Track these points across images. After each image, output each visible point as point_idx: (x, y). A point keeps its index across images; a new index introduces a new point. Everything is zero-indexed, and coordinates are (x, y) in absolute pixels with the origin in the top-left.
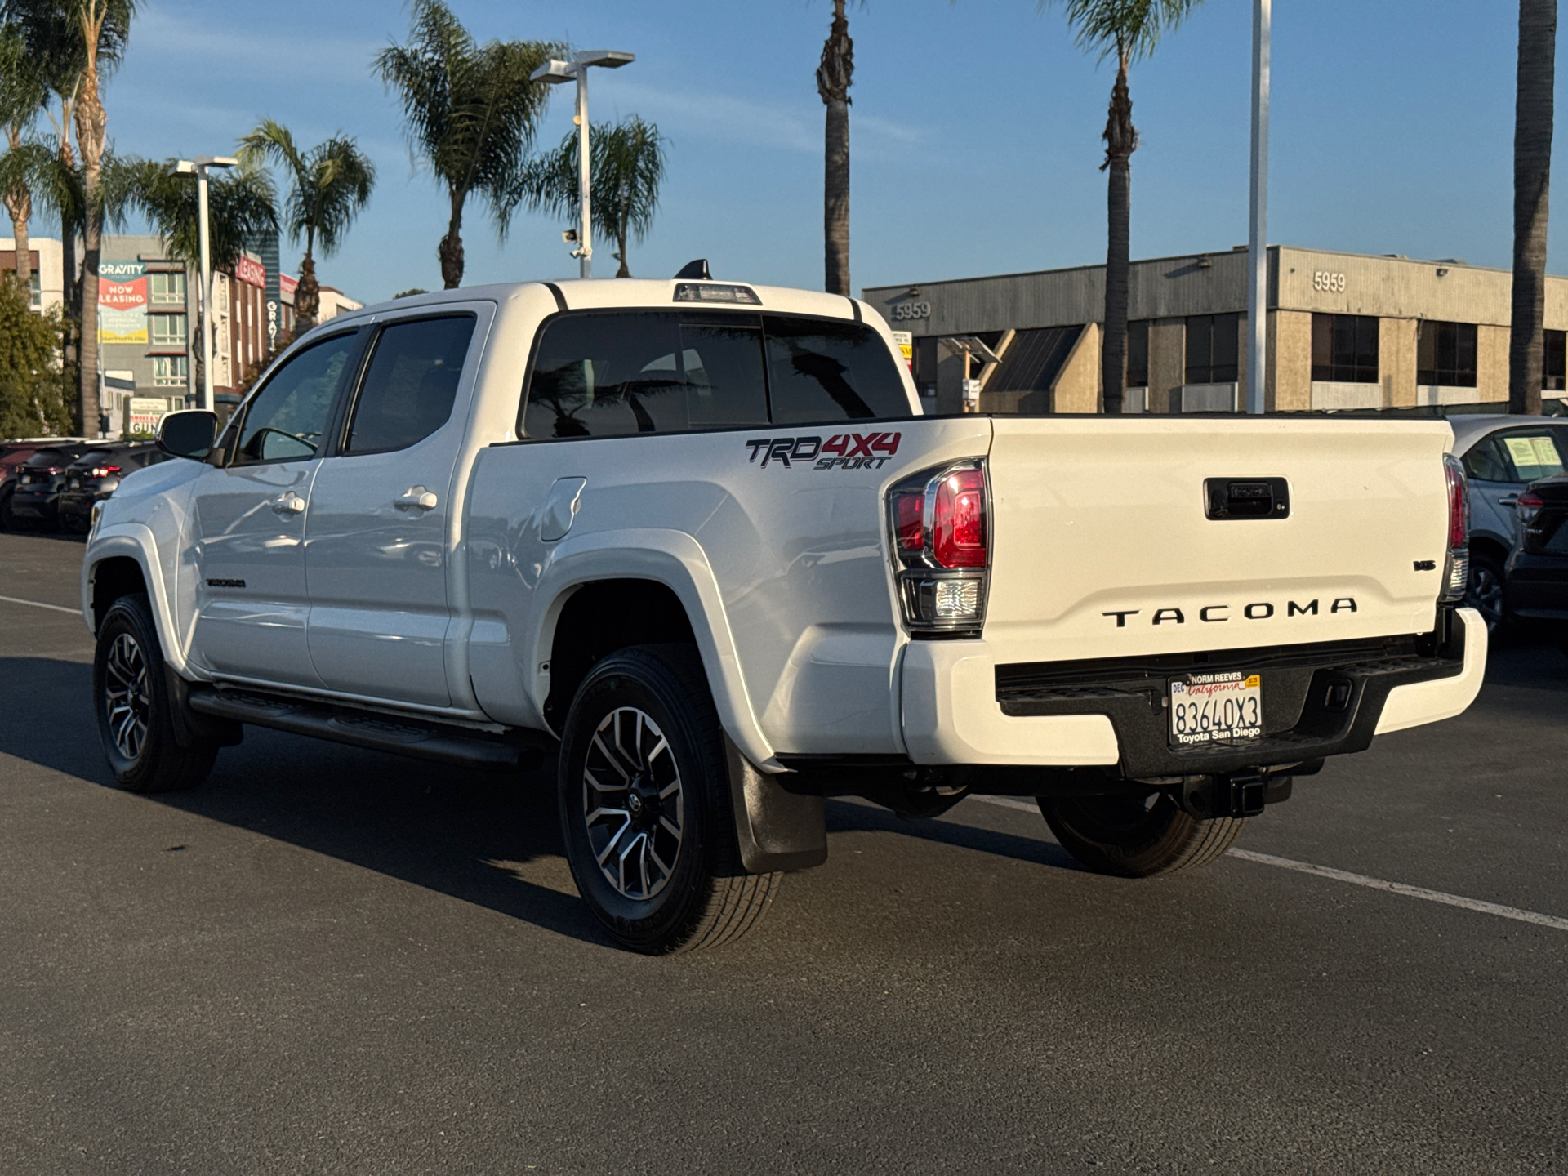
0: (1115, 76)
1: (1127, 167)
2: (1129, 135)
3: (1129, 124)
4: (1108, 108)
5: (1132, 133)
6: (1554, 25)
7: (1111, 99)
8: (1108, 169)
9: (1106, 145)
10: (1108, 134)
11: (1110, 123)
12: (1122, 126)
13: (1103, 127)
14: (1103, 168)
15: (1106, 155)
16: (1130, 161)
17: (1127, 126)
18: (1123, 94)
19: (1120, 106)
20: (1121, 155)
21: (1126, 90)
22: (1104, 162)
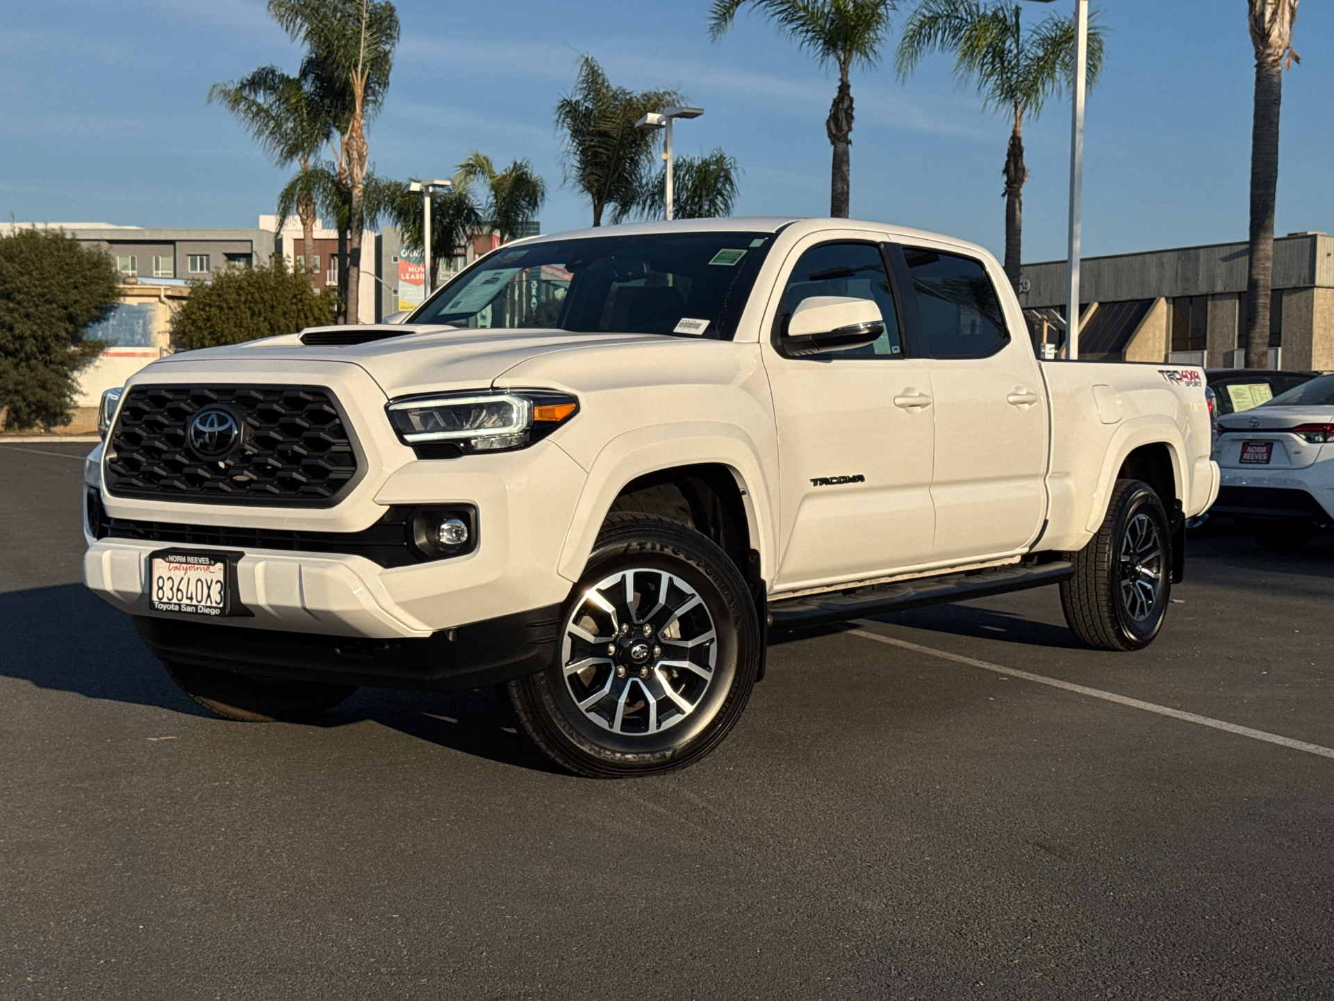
0: (1011, 129)
1: (1018, 195)
2: (1020, 172)
3: (1022, 163)
4: (1006, 152)
5: (1024, 170)
6: (1279, 98)
7: (1008, 146)
8: (1006, 196)
9: (1005, 179)
10: (1006, 171)
11: (1008, 163)
12: (1016, 165)
13: (1003, 166)
14: (1003, 195)
15: (1005, 186)
16: (1022, 191)
17: (1019, 165)
18: (1017, 142)
19: (1016, 150)
20: (1015, 185)
21: (1019, 139)
22: (1003, 191)
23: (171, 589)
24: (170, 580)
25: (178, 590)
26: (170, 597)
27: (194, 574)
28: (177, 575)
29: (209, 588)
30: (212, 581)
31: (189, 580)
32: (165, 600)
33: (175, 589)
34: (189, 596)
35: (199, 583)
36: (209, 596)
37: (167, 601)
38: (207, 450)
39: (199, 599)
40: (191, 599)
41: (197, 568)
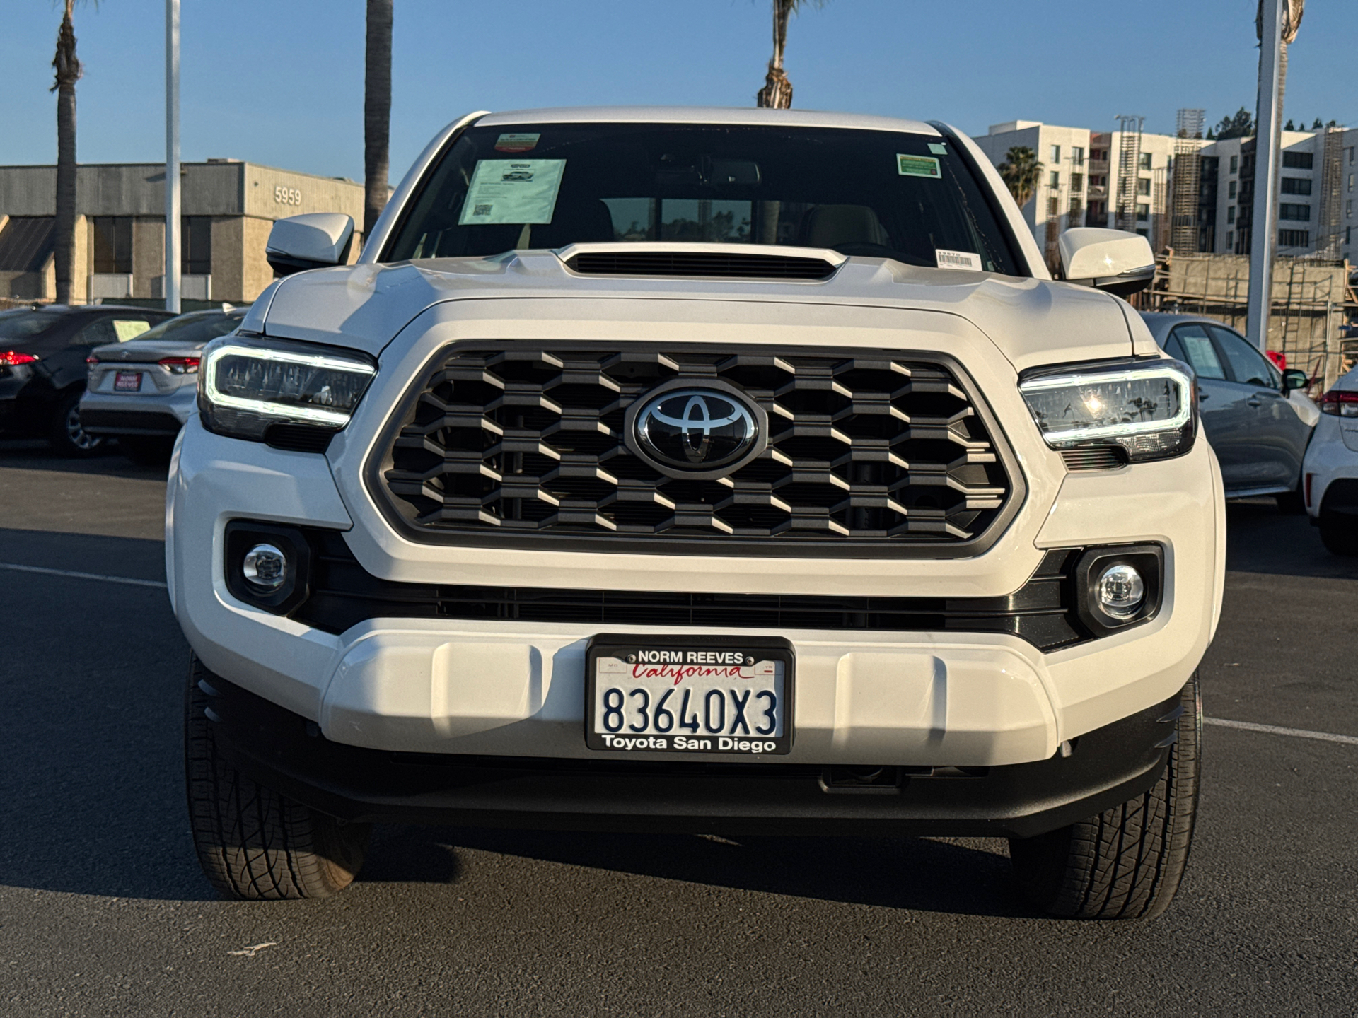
0: (62, 16)
1: (72, 92)
2: (74, 66)
3: (75, 57)
4: (56, 42)
5: (77, 64)
6: (391, 23)
7: (59, 35)
8: (57, 92)
9: (55, 72)
10: (57, 63)
11: (58, 54)
12: (68, 58)
13: (53, 58)
14: (52, 90)
15: (55, 80)
16: (76, 87)
17: (73, 59)
18: (69, 31)
19: (66, 41)
20: (68, 81)
21: (71, 29)
22: (53, 86)
23: (642, 711)
24: (639, 696)
25: (659, 711)
26: (638, 725)
27: (698, 684)
28: (656, 687)
29: (740, 706)
30: (747, 693)
31: (687, 693)
32: (625, 730)
33: (650, 712)
34: (688, 720)
35: (714, 700)
36: (740, 718)
37: (630, 732)
38: (686, 460)
39: (714, 725)
40: (694, 726)
41: (709, 672)
